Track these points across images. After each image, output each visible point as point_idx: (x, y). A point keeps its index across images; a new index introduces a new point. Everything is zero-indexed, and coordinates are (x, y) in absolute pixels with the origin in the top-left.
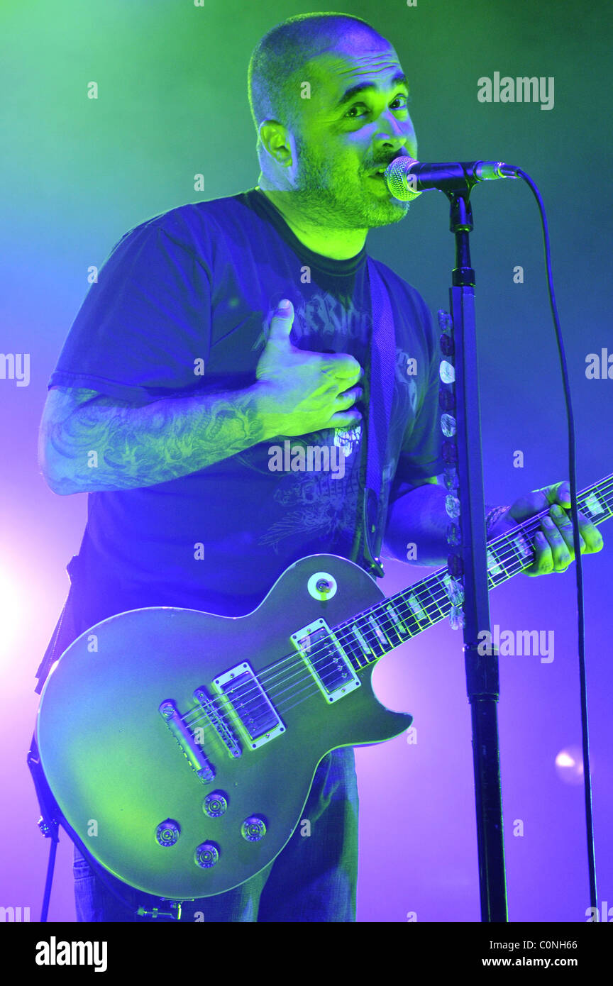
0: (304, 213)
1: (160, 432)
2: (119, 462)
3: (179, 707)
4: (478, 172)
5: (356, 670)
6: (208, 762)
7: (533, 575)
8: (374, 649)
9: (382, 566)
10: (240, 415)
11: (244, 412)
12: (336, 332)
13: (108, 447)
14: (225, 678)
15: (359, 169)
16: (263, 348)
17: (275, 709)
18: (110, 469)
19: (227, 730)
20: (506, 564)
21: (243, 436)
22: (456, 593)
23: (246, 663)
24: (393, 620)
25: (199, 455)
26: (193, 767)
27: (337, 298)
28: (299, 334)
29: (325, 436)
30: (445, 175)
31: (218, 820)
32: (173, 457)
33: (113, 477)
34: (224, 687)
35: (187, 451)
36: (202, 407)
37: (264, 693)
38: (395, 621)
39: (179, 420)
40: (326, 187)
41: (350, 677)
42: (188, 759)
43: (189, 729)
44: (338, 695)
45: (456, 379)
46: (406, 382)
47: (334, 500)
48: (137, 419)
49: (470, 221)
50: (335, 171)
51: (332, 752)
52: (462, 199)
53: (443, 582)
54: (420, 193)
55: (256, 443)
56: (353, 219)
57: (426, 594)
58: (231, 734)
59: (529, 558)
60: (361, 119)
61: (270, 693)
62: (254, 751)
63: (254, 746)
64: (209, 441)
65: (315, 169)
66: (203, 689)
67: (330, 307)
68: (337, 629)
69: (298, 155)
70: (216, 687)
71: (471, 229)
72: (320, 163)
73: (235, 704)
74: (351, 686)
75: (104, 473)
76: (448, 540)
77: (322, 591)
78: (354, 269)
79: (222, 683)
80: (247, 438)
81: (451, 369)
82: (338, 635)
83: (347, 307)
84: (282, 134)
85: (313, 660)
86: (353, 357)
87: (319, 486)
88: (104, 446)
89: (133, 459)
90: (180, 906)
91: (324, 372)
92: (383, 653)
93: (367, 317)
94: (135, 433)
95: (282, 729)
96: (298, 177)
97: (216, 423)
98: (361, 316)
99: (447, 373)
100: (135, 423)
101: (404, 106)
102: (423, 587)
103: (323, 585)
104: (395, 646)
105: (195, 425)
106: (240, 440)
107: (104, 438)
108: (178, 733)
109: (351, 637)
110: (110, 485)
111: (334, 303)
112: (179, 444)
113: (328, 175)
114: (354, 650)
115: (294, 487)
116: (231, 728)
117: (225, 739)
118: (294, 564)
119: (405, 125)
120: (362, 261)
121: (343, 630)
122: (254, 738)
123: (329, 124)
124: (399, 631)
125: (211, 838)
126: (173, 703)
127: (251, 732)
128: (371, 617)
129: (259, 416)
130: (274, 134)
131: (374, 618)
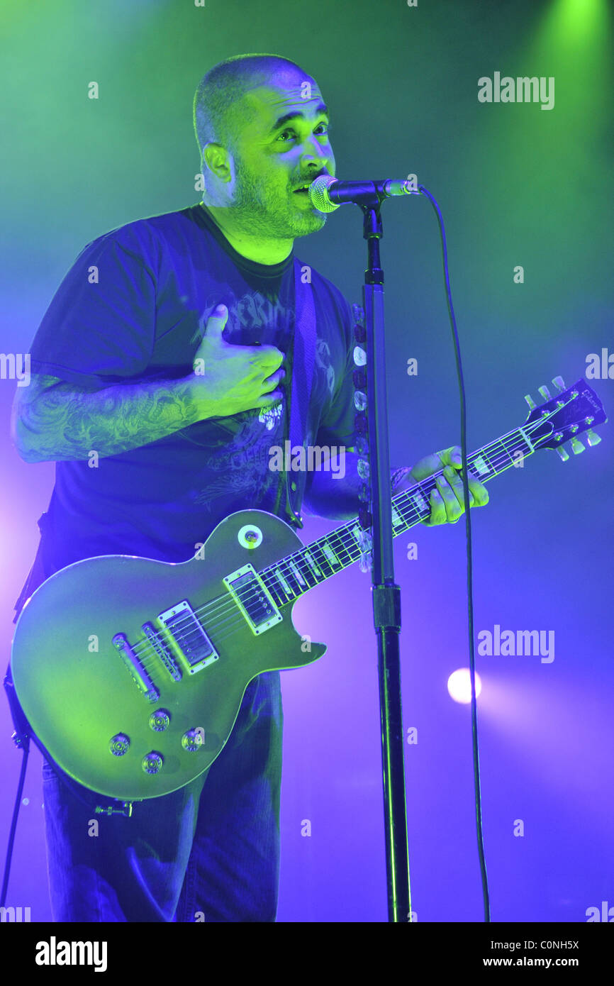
0: (239, 224)
1: (110, 414)
2: (77, 438)
3: (129, 639)
4: (387, 189)
5: (279, 607)
6: (153, 685)
7: (429, 526)
8: (294, 590)
9: (301, 520)
10: (177, 401)
11: (181, 399)
12: (263, 326)
13: (67, 426)
14: (168, 615)
15: (287, 186)
16: (199, 343)
17: (210, 640)
18: (70, 444)
19: (170, 658)
20: (406, 517)
21: (180, 418)
22: (365, 541)
23: (185, 602)
24: (310, 565)
25: (144, 434)
26: (141, 689)
27: (265, 296)
28: (231, 329)
29: (252, 414)
30: (359, 191)
31: (162, 733)
32: (122, 435)
33: (72, 450)
34: (168, 622)
35: (133, 430)
36: (146, 394)
37: (200, 627)
38: (312, 565)
39: (127, 404)
40: (259, 200)
41: (273, 613)
42: (137, 682)
43: (137, 658)
44: (263, 628)
45: (367, 362)
46: (325, 367)
47: (258, 465)
48: (92, 402)
49: (380, 229)
50: (267, 187)
51: (261, 675)
52: (373, 211)
53: (352, 533)
54: (338, 206)
55: (191, 423)
56: (280, 229)
57: (338, 542)
58: (173, 661)
59: (426, 511)
60: (290, 142)
61: (205, 627)
62: (192, 676)
63: (192, 671)
64: (152, 422)
65: (250, 185)
66: (149, 624)
67: (259, 304)
68: (262, 573)
69: (237, 172)
70: (160, 623)
71: (381, 237)
72: (254, 180)
73: (176, 636)
74: (275, 620)
75: (64, 447)
76: (360, 497)
77: (250, 541)
78: (281, 272)
79: (165, 619)
80: (184, 420)
81: (363, 354)
82: (263, 578)
83: (274, 304)
84: (223, 154)
85: (242, 599)
86: (276, 348)
87: (245, 454)
88: (63, 425)
89: (88, 436)
90: (131, 805)
91: (251, 363)
92: (301, 593)
93: (291, 312)
94: (90, 415)
95: (216, 657)
96: (236, 191)
97: (158, 407)
98: (286, 312)
99: (359, 357)
100: (89, 406)
101: (325, 133)
102: (335, 537)
103: (251, 536)
104: (312, 586)
105: (140, 409)
106: (179, 421)
107: (64, 418)
108: (129, 661)
109: (274, 580)
110: (70, 456)
111: (262, 301)
112: (126, 424)
113: (262, 190)
114: (277, 591)
115: (225, 455)
116: (173, 657)
117: (167, 666)
118: (227, 518)
119: (326, 148)
120: (289, 264)
121: (267, 574)
122: (192, 665)
123: (263, 147)
124: (314, 573)
125: (157, 749)
126: (124, 636)
127: (189, 660)
128: (291, 562)
129: (193, 402)
130: (216, 155)
131: (294, 563)
